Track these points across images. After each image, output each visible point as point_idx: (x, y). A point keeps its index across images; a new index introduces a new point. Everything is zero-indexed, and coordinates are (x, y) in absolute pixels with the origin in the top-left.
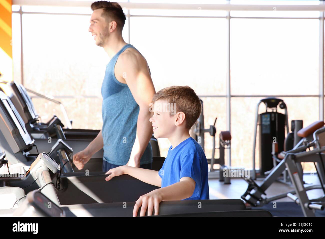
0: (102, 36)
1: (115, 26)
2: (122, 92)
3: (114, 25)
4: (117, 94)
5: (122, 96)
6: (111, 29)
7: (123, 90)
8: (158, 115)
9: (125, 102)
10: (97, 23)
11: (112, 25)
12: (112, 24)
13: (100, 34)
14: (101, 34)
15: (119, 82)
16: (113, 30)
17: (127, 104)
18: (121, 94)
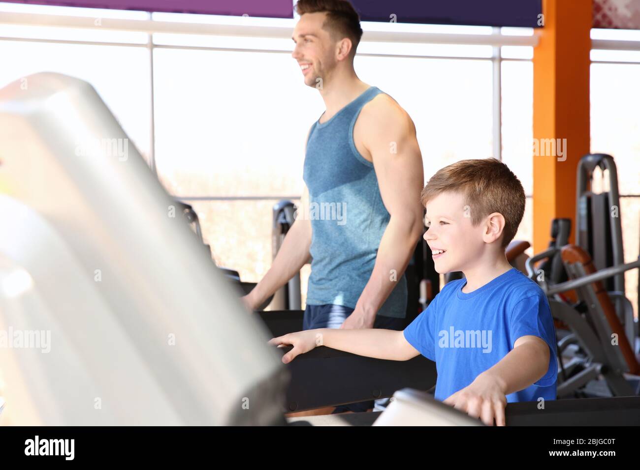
0: (323, 67)
1: (348, 47)
2: (367, 180)
3: (345, 46)
4: (358, 182)
5: (367, 186)
6: (340, 53)
7: (368, 175)
8: (445, 223)
9: (374, 199)
10: (312, 41)
11: (342, 47)
12: (343, 43)
13: (320, 63)
14: (322, 63)
15: (363, 158)
16: (343, 55)
17: (376, 204)
18: (365, 183)
